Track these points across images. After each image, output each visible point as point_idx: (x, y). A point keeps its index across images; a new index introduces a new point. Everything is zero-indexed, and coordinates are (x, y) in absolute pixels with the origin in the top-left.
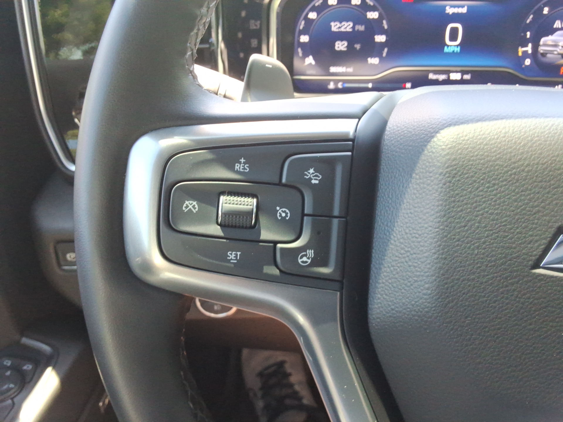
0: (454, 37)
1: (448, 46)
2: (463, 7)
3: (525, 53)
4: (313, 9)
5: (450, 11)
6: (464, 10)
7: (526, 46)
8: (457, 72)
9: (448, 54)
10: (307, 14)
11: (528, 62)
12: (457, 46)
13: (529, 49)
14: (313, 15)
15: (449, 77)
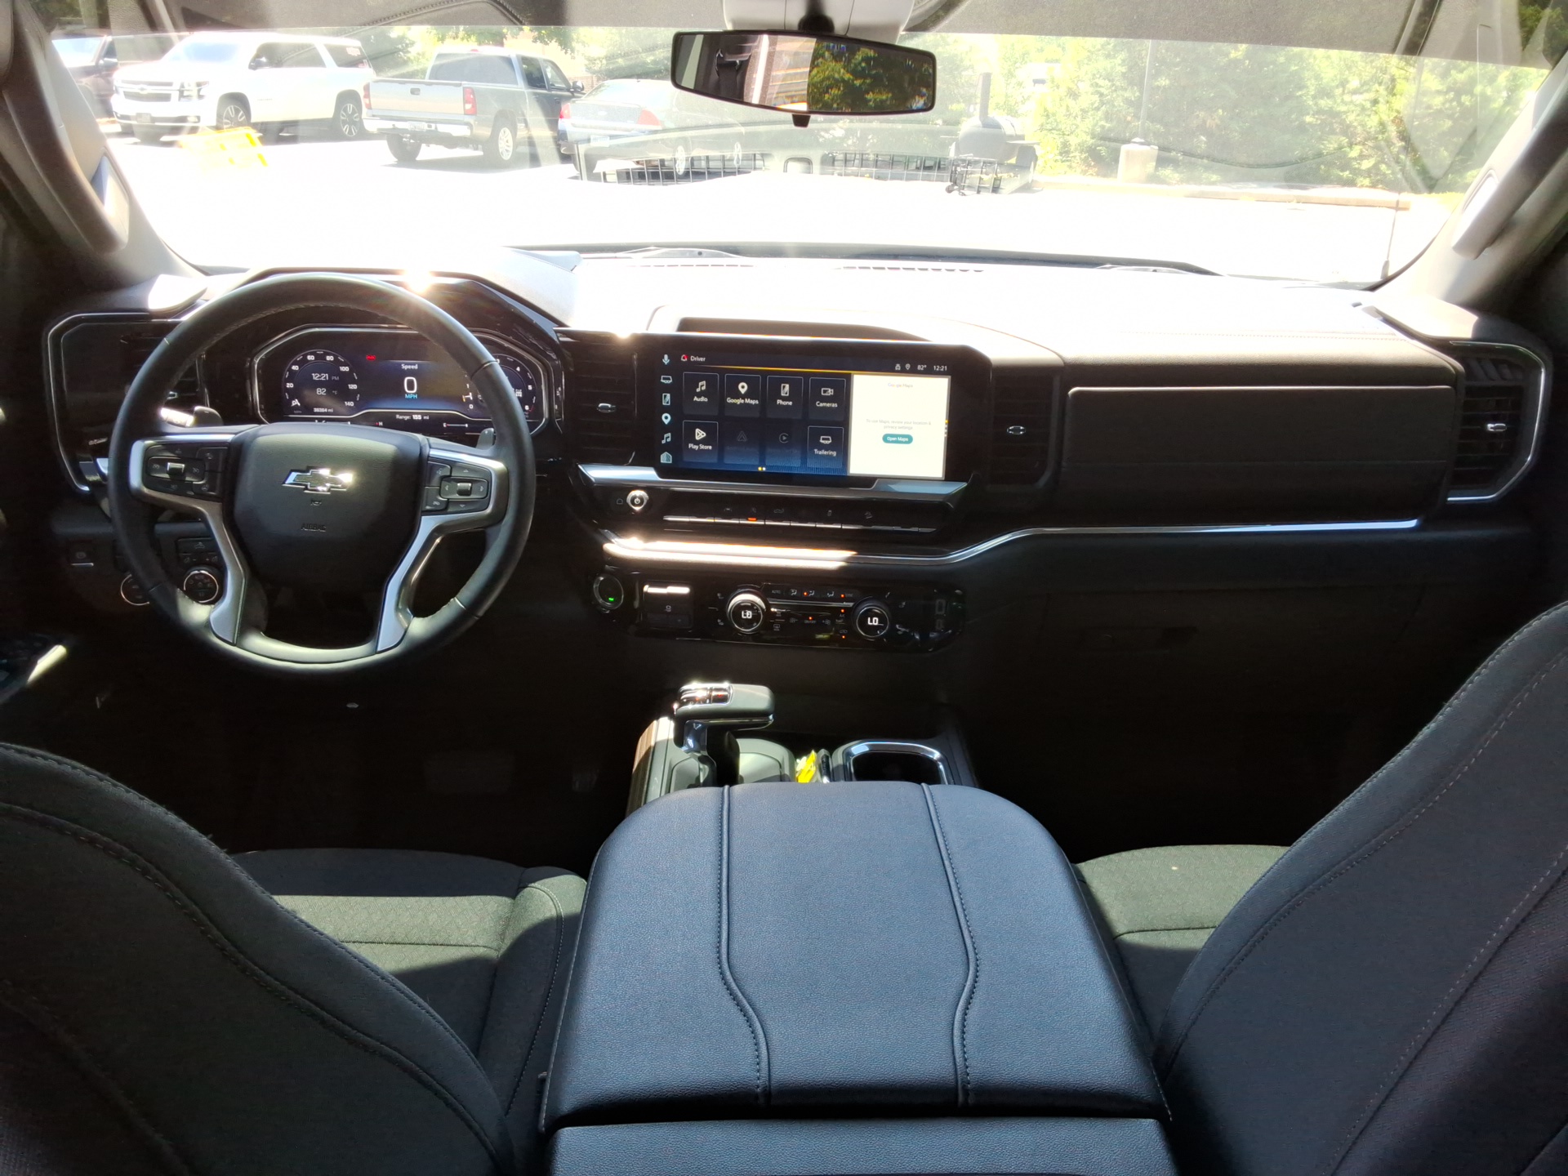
0: (411, 386)
1: (408, 394)
2: (414, 364)
3: (468, 399)
4: (295, 364)
5: (405, 367)
6: (416, 367)
7: (468, 394)
8: (418, 414)
9: (409, 399)
10: (291, 367)
11: (471, 407)
12: (415, 394)
13: (470, 396)
14: (295, 368)
15: (412, 417)
